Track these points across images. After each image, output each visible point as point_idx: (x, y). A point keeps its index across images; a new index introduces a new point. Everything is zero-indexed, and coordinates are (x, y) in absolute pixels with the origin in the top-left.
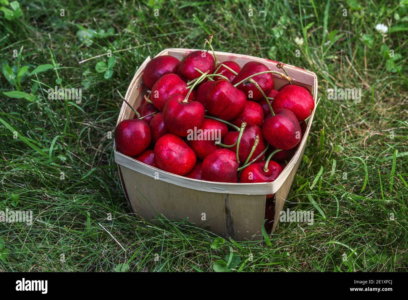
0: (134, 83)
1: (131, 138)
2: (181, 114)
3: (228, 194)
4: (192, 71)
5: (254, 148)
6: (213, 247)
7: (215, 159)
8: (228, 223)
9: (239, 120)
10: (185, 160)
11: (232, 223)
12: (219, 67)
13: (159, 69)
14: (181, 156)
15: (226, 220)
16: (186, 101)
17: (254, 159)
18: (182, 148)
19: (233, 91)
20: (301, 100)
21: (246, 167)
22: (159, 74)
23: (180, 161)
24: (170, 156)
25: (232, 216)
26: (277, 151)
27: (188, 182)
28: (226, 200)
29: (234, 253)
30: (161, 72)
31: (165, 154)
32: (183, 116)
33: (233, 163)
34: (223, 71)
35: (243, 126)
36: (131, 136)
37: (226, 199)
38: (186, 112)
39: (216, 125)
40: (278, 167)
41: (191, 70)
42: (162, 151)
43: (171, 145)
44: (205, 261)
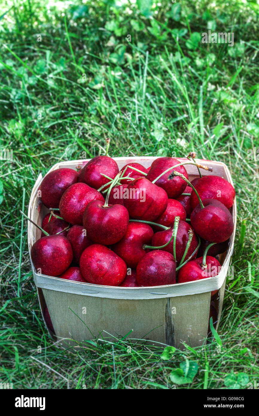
0: (33, 202)
1: (53, 255)
2: (106, 219)
3: (169, 298)
4: (98, 177)
5: (189, 244)
6: (164, 357)
7: (151, 262)
8: (168, 332)
9: (162, 220)
10: (117, 269)
11: (172, 332)
12: (125, 170)
13: (60, 183)
14: (113, 266)
15: (166, 330)
16: (106, 205)
17: (190, 256)
18: (112, 257)
19: (154, 188)
20: (222, 188)
21: (183, 267)
22: (60, 188)
23: (112, 271)
24: (101, 267)
25: (173, 323)
26: (212, 245)
27: (125, 292)
28: (167, 306)
29: (189, 359)
30: (61, 185)
31: (95, 265)
32: (109, 221)
33: (170, 264)
34: (130, 174)
35: (177, 220)
36: (53, 253)
37: (167, 304)
38: (111, 217)
39: (141, 227)
40: (216, 261)
41: (96, 176)
42: (91, 263)
43: (99, 255)
44: (158, 375)
